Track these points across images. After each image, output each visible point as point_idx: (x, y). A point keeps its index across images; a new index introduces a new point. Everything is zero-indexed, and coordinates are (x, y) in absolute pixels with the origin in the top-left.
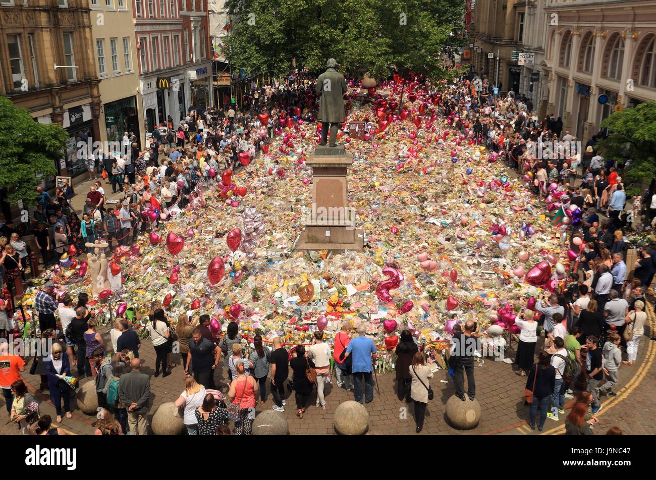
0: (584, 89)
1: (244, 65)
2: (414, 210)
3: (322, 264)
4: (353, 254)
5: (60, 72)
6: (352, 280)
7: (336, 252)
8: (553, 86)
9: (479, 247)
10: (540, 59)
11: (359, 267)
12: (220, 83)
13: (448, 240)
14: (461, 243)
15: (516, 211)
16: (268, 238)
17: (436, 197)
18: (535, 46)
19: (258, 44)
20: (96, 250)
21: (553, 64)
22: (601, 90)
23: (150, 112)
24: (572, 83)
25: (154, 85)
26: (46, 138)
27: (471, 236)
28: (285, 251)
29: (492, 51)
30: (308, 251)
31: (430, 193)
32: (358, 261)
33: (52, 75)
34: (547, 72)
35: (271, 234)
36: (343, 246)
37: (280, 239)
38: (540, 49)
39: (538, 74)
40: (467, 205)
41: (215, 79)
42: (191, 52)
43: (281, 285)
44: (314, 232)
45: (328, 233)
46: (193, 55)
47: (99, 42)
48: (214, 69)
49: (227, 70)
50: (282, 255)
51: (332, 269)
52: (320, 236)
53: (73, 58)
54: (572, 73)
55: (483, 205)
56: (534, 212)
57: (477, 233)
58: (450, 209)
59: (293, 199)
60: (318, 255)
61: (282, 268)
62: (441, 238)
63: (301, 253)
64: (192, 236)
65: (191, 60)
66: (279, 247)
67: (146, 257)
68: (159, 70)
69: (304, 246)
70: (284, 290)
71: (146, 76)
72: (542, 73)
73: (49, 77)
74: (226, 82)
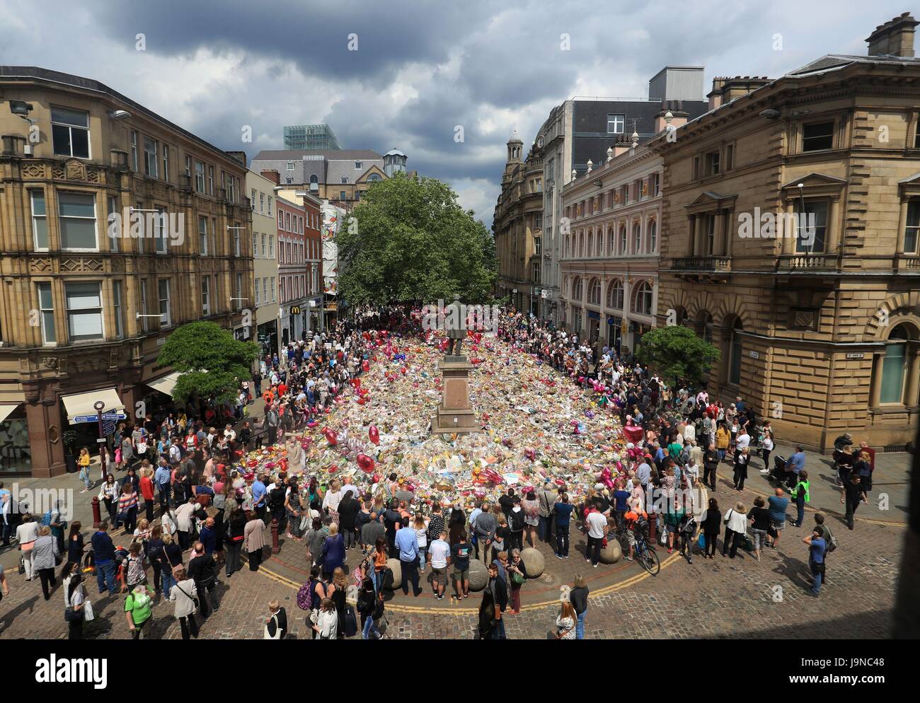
0: (594, 315)
1: (353, 297)
2: (502, 401)
3: (455, 444)
4: (476, 435)
5: (233, 302)
6: (482, 455)
7: (463, 434)
8: (569, 312)
9: (560, 426)
10: (557, 294)
11: (483, 445)
12: (328, 310)
13: (537, 422)
14: (546, 425)
15: (574, 400)
16: (406, 425)
17: (514, 391)
18: (552, 285)
19: (363, 282)
20: (293, 439)
21: (568, 297)
22: (607, 315)
23: (285, 331)
24: (584, 310)
25: (288, 311)
26: (245, 353)
27: (553, 418)
28: (422, 435)
29: (515, 288)
30: (442, 434)
31: (509, 388)
32: (481, 440)
33: (228, 305)
34: (564, 303)
35: (407, 422)
36: (468, 430)
37: (414, 425)
38: (556, 287)
39: (556, 304)
40: (539, 396)
41: (325, 307)
42: (311, 288)
43: (430, 460)
44: (445, 420)
45: (456, 420)
46: (312, 290)
47: (257, 280)
48: (325, 299)
49: (335, 300)
50: (420, 438)
51: (464, 447)
52: (450, 423)
53: (240, 292)
54: (584, 303)
55: (550, 396)
56: (586, 399)
57: (555, 416)
58: (528, 400)
59: (411, 395)
60: (450, 437)
61: (425, 448)
62: (532, 420)
63: (437, 436)
64: (347, 425)
65: (311, 293)
66: (415, 432)
67: (320, 443)
68: (291, 300)
69: (437, 430)
70: (434, 465)
71: (284, 304)
72: (559, 303)
73: (226, 307)
74: (333, 308)
